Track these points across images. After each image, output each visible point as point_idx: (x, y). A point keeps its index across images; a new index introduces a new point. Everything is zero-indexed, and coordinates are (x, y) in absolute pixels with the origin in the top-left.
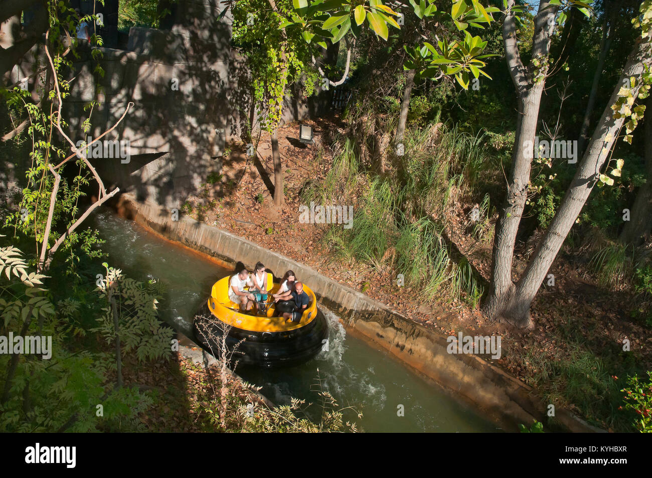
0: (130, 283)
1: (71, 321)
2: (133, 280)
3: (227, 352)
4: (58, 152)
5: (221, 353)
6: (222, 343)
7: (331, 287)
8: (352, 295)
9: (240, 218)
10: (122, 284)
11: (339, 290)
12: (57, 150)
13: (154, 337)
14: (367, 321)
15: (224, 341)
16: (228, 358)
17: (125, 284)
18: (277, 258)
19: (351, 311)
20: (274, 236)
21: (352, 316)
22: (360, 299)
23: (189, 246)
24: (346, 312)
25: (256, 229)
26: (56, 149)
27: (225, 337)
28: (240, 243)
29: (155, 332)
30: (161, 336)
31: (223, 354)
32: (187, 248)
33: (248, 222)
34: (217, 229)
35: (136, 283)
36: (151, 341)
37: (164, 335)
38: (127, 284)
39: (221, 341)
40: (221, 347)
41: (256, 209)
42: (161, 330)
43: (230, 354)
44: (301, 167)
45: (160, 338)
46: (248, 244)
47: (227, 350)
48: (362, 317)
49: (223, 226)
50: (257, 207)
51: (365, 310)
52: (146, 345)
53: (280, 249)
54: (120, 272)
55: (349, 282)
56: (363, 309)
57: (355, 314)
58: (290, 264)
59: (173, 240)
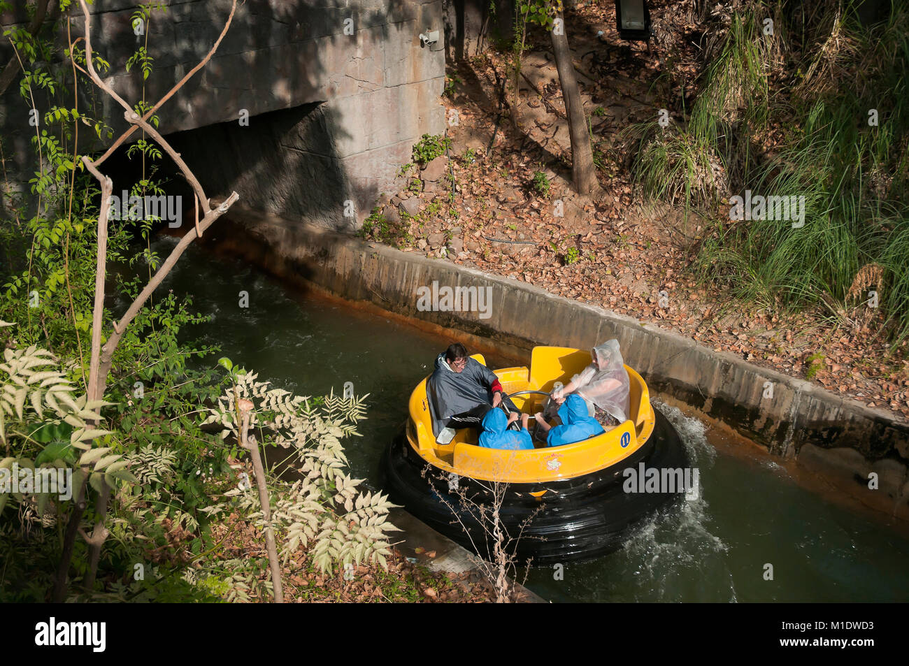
0: (280, 400)
1: (165, 499)
2: (285, 392)
3: (506, 539)
4: (97, 127)
5: (492, 542)
6: (493, 519)
7: (731, 371)
8: (783, 386)
9: (499, 235)
10: (263, 404)
11: (751, 377)
12: (93, 124)
13: (348, 517)
14: (827, 448)
15: (496, 514)
16: (509, 551)
17: (268, 404)
18: (595, 316)
19: (784, 425)
20: (582, 265)
21: (789, 437)
22: (804, 394)
23: (391, 309)
24: (773, 429)
25: (539, 254)
26: (91, 122)
27: (497, 506)
28: (505, 289)
29: (348, 506)
30: (362, 513)
31: (498, 544)
32: (388, 313)
33: (518, 241)
34: (451, 264)
35: (292, 399)
36: (342, 526)
37: (369, 511)
38: (272, 402)
39: (490, 515)
40: (491, 527)
41: (532, 209)
42: (361, 501)
43: (513, 543)
44: (629, 96)
45: (361, 519)
46: (523, 290)
47: (504, 534)
48: (812, 437)
49: (462, 255)
50: (536, 205)
51: (819, 422)
52: (331, 537)
53: (600, 295)
54: (256, 376)
55: (775, 358)
56: (815, 418)
57: (796, 431)
58: (626, 328)
59: (355, 300)
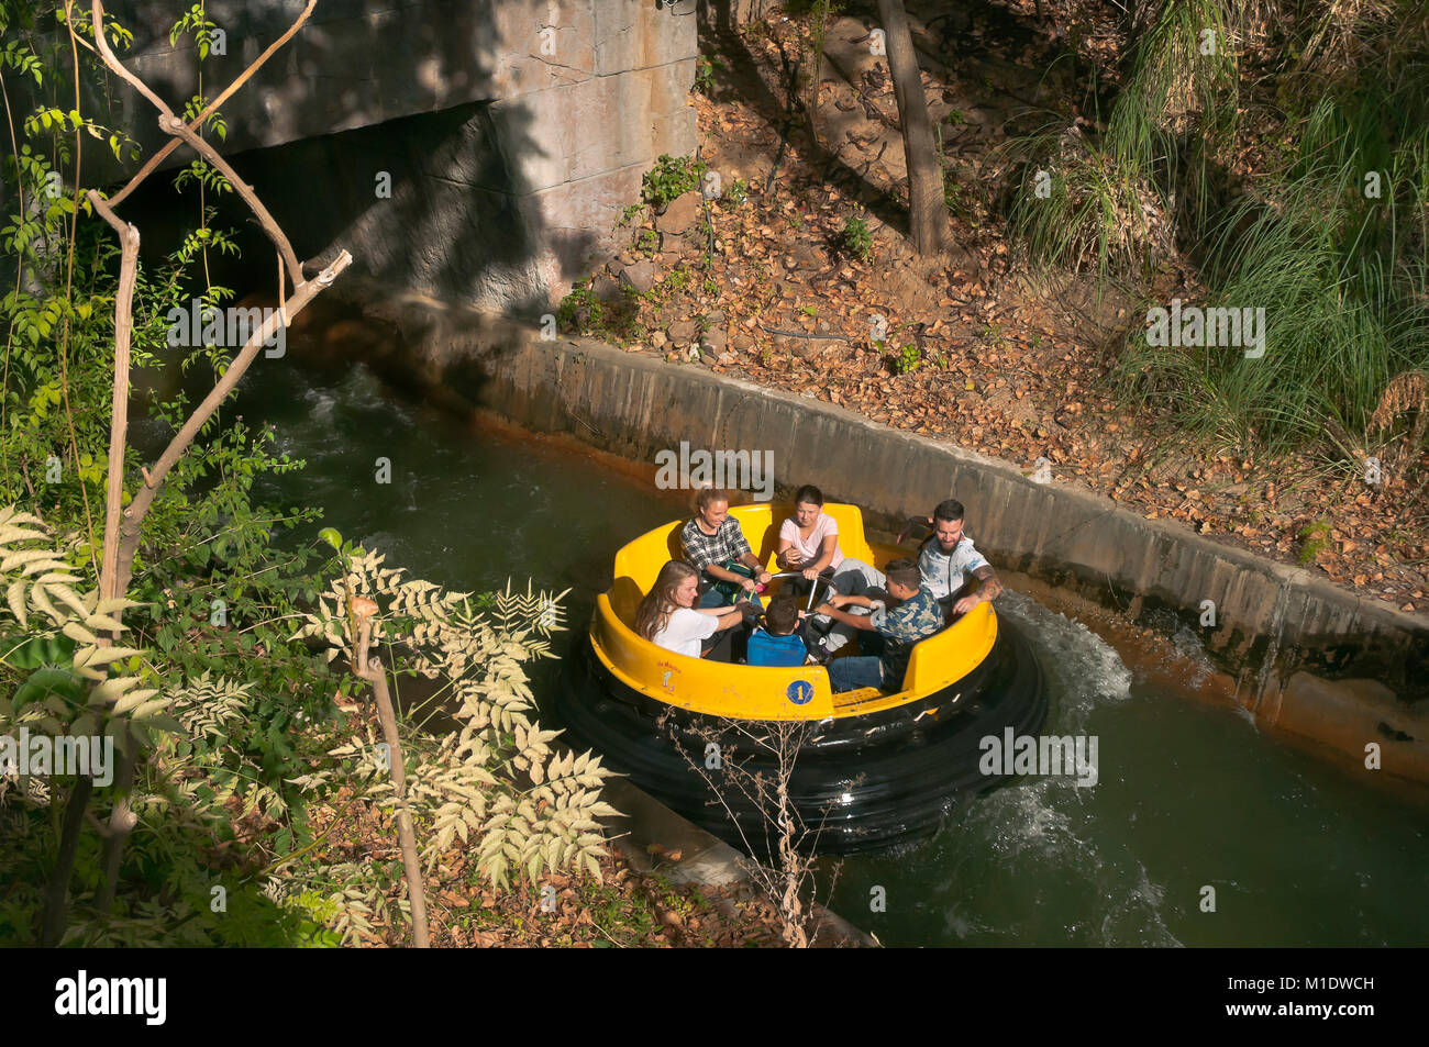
0: (421, 599)
1: (231, 763)
2: (429, 586)
3: (799, 830)
4: (113, 140)
5: (776, 837)
6: (777, 797)
7: (1173, 551)
8: (1260, 577)
9: (787, 324)
10: (394, 606)
11: (1206, 561)
12: (106, 136)
13: (535, 793)
14: (1333, 679)
15: (782, 789)
16: (803, 851)
17: (402, 605)
18: (946, 458)
19: (1262, 642)
20: (926, 375)
21: (1270, 660)
22: (1296, 589)
23: (606, 448)
24: (1242, 648)
25: (853, 356)
26: (103, 133)
27: (784, 775)
28: (797, 415)
29: (536, 774)
30: (558, 787)
31: (784, 840)
32: (601, 454)
33: (818, 333)
34: (706, 372)
35: (442, 596)
36: (526, 808)
37: (570, 782)
38: (409, 603)
39: (772, 791)
40: (775, 811)
41: (843, 281)
42: (557, 766)
43: (810, 838)
44: (1006, 92)
45: (557, 796)
46: (828, 417)
47: (796, 824)
48: (1308, 661)
49: (726, 358)
50: (848, 273)
51: (1321, 637)
52: (507, 826)
53: (956, 426)
54: (381, 559)
55: (1247, 530)
56: (1313, 631)
57: (1281, 651)
58: (998, 480)
59: (547, 432)
